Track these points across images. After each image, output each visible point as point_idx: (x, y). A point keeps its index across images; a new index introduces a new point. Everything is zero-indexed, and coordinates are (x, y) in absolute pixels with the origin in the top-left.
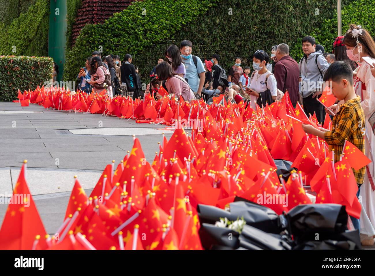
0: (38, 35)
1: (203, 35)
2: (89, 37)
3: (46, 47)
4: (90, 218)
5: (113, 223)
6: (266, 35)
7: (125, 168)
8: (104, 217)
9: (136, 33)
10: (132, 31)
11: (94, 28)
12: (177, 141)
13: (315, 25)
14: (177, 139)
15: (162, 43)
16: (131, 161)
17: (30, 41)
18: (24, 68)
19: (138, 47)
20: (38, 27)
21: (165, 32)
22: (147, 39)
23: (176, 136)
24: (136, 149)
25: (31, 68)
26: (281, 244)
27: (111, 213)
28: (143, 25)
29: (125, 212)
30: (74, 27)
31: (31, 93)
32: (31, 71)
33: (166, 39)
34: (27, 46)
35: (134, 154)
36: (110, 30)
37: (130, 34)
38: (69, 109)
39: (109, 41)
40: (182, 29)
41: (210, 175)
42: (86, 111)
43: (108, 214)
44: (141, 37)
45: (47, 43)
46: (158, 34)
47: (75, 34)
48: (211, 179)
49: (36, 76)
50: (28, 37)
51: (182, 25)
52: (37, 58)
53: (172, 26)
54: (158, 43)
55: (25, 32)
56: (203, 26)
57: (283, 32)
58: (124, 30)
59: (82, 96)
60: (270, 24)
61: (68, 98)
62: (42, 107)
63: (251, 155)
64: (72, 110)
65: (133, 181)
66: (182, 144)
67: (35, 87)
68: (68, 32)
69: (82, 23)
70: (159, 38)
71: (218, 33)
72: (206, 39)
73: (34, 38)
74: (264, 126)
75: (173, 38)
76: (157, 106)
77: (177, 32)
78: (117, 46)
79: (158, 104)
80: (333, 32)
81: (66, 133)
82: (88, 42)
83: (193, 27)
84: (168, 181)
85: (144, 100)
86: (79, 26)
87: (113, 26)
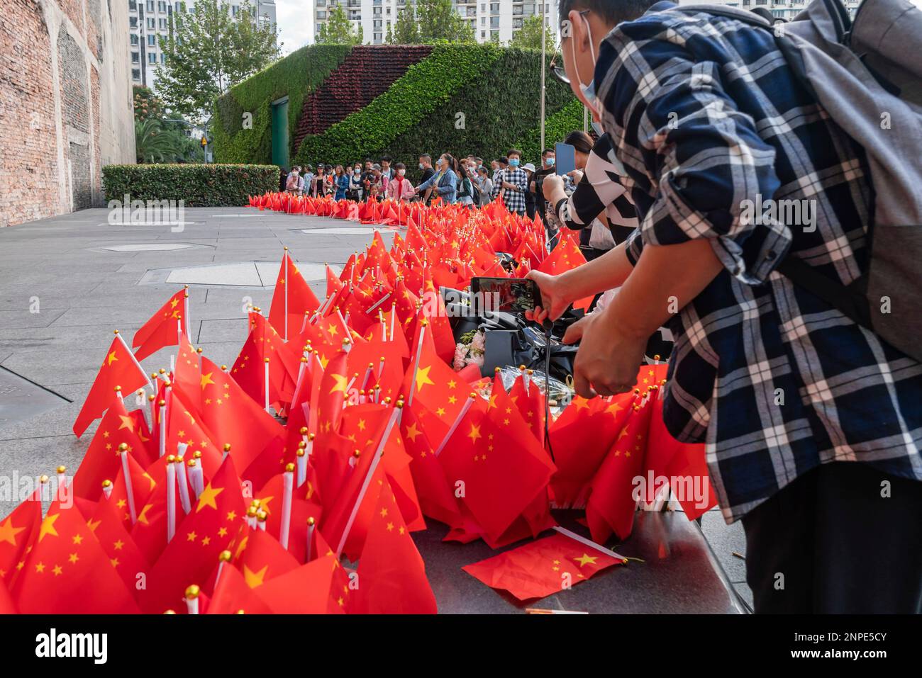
0: (263, 146)
1: (416, 145)
2: (310, 147)
3: (270, 157)
4: (346, 299)
5: (367, 303)
6: (475, 144)
7: (368, 257)
8: (359, 297)
9: (353, 143)
10: (350, 141)
11: (314, 138)
12: (413, 235)
13: (520, 135)
14: (412, 232)
15: (379, 152)
16: (372, 251)
17: (255, 151)
18: (253, 176)
19: (356, 156)
20: (262, 138)
21: (381, 142)
22: (364, 148)
23: (411, 230)
24: (377, 240)
25: (259, 176)
26: (517, 320)
27: (365, 294)
28: (360, 136)
29: (378, 293)
30: (295, 138)
31: (261, 198)
32: (259, 178)
33: (382, 149)
34: (252, 156)
35: (375, 245)
36: (329, 140)
37: (348, 144)
38: (298, 212)
39: (329, 150)
40: (397, 139)
41: (446, 262)
42: (313, 214)
43: (363, 294)
44: (359, 147)
45: (271, 153)
46: (374, 143)
47: (297, 144)
48: (449, 267)
49: (264, 183)
50: (253, 148)
51: (397, 135)
52: (264, 166)
53: (387, 136)
54: (374, 152)
55: (250, 143)
56: (417, 136)
57: (491, 142)
58: (343, 140)
59: (309, 201)
60: (479, 134)
61: (297, 202)
62: (272, 211)
63: (478, 246)
64: (300, 213)
65: (378, 267)
66: (417, 237)
67: (264, 193)
68: (290, 142)
69: (302, 134)
70: (375, 147)
71: (431, 142)
72: (419, 149)
73: (258, 148)
74: (482, 224)
75: (388, 147)
76: (380, 208)
77: (392, 141)
78: (336, 155)
79: (381, 206)
80: (536, 141)
81: (298, 233)
82: (309, 151)
83: (407, 137)
84: (410, 267)
85: (367, 203)
86: (300, 137)
87: (332, 137)
